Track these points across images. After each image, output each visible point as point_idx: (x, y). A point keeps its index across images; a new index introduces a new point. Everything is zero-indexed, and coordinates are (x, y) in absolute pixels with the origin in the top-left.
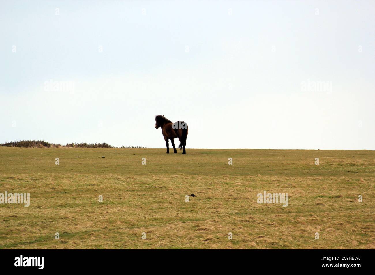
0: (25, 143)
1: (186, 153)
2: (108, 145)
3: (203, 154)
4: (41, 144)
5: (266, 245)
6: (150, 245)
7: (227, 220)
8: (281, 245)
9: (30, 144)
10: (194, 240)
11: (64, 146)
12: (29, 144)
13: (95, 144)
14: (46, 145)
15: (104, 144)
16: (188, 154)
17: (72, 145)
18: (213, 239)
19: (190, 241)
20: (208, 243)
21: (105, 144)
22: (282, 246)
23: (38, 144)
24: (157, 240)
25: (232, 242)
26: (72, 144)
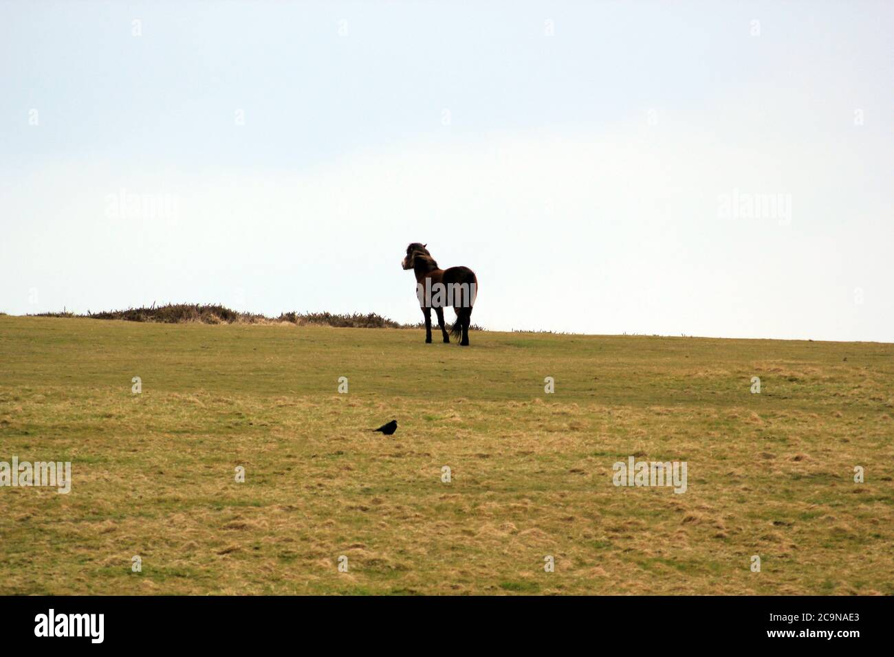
0: (172, 311)
1: (470, 343)
2: (380, 318)
3: (510, 346)
4: (214, 312)
5: (357, 566)
6: (85, 563)
7: (319, 506)
8: (389, 567)
9: (184, 312)
10: (196, 552)
11: (271, 320)
12: (182, 313)
13: (351, 317)
14: (226, 315)
15: (371, 316)
16: (473, 346)
17: (291, 317)
18: (242, 549)
19: (188, 553)
20: (224, 559)
21: (375, 316)
22: (394, 567)
23: (205, 314)
24: (109, 551)
25: (284, 557)
26: (293, 314)
